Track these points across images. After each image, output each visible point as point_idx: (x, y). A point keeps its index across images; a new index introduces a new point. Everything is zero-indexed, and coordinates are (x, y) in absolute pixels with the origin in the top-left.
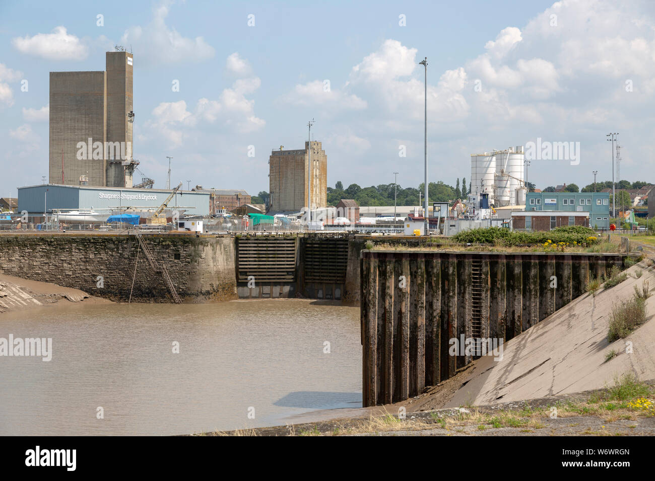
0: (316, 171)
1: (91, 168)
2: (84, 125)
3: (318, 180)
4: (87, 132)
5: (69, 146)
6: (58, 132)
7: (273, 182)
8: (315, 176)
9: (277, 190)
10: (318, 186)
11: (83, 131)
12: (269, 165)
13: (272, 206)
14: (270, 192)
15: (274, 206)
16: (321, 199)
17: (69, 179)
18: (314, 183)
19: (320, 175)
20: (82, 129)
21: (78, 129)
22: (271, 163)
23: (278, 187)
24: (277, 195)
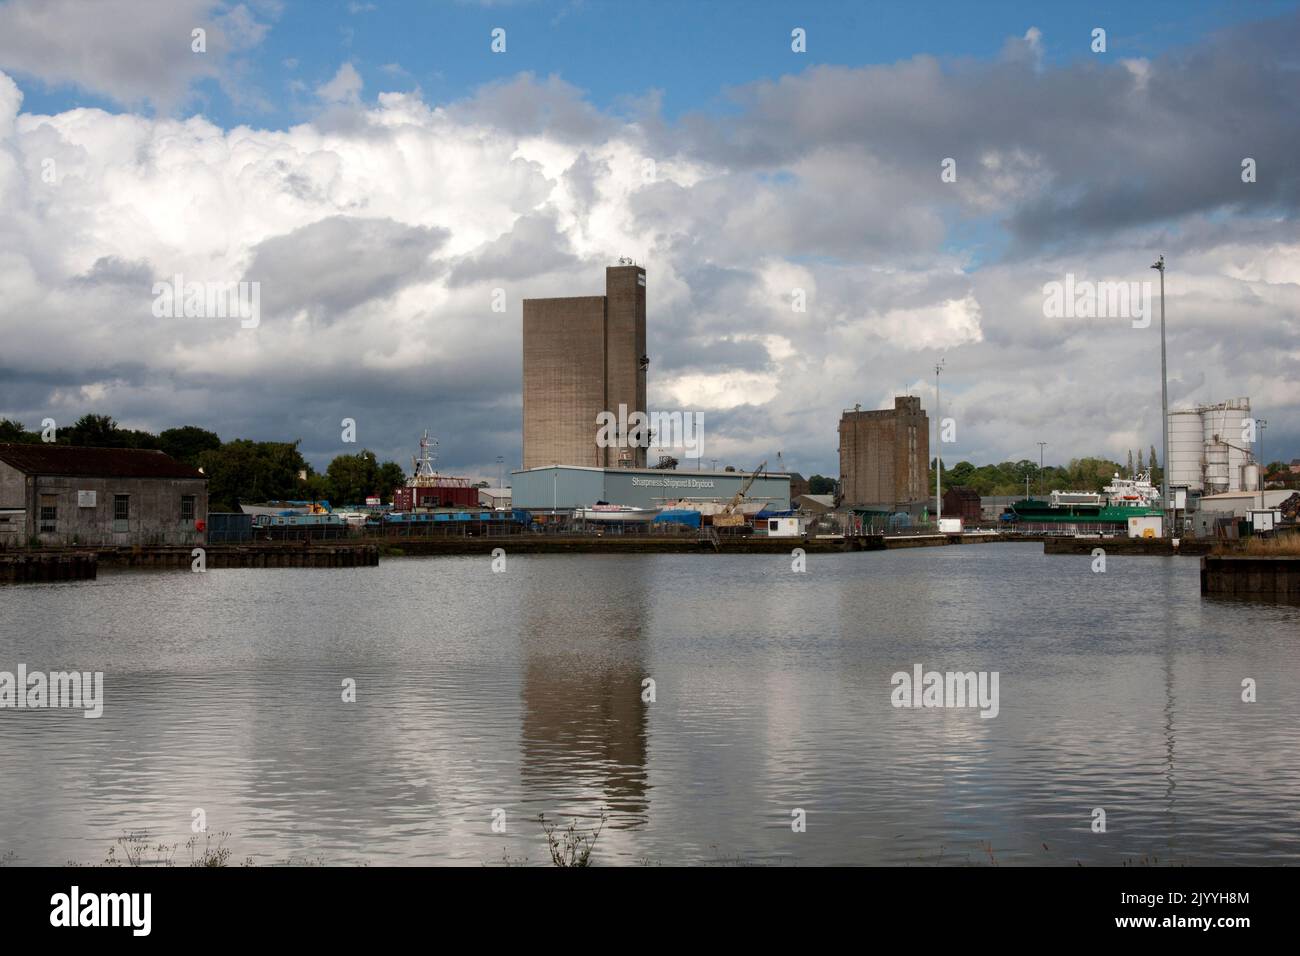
0: (912, 441)
1: (585, 442)
2: (574, 378)
3: (915, 456)
4: (579, 387)
5: (553, 409)
6: (536, 389)
7: (846, 459)
8: (910, 451)
9: (852, 472)
10: (916, 466)
11: (574, 387)
12: (838, 434)
13: (843, 497)
14: (842, 476)
15: (846, 498)
16: (920, 485)
17: (553, 459)
18: (910, 460)
19: (919, 448)
20: (571, 384)
21: (566, 384)
22: (842, 432)
23: (853, 467)
24: (852, 480)
